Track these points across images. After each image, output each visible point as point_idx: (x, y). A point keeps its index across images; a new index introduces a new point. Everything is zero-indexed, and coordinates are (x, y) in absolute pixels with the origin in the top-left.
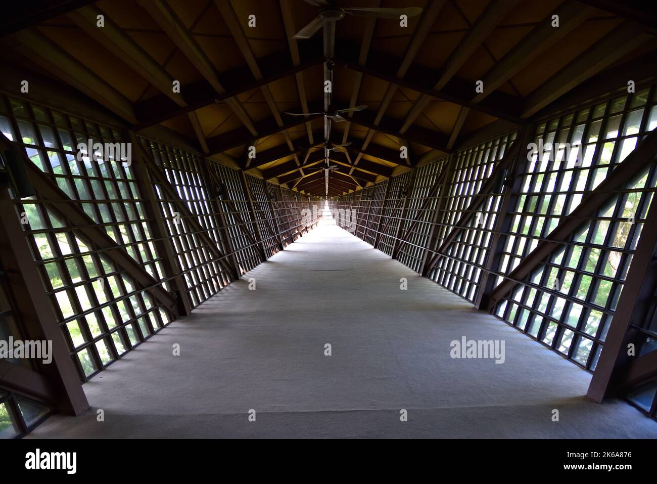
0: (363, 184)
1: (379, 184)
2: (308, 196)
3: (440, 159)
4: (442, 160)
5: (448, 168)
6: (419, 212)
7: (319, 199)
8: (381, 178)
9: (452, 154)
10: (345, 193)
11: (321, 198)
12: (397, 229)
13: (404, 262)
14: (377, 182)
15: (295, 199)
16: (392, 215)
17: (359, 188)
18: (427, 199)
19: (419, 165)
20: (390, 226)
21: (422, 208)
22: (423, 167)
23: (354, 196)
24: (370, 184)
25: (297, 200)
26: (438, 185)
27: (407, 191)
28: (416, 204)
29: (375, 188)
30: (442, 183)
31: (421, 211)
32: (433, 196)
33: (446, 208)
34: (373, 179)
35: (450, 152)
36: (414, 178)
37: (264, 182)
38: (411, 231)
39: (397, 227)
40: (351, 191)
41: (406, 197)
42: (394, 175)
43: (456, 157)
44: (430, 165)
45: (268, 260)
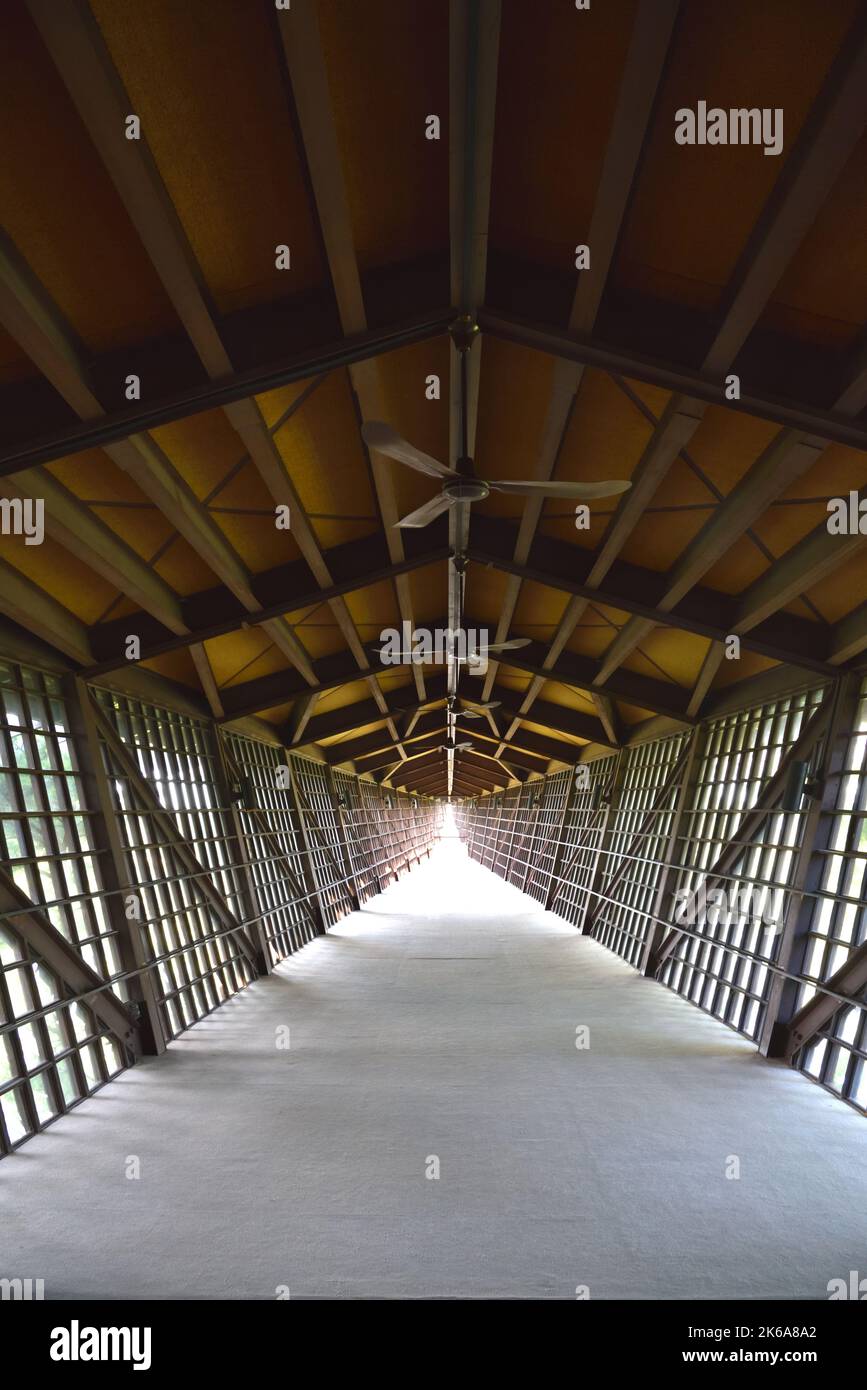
0: (522, 776)
1: (555, 777)
2: (412, 797)
3: (674, 734)
4: (677, 736)
5: (692, 753)
6: (636, 840)
7: (433, 805)
8: (557, 767)
9: (698, 726)
10: (485, 792)
11: (439, 800)
12: (591, 872)
13: (606, 942)
14: (549, 774)
15: (387, 803)
16: (580, 843)
17: (514, 783)
18: (652, 814)
19: (632, 746)
20: (576, 865)
21: (642, 831)
22: (641, 748)
23: (504, 799)
24: (535, 776)
25: (390, 806)
26: (672, 786)
27: (612, 796)
28: (629, 823)
29: (546, 784)
30: (681, 783)
31: (639, 837)
32: (662, 808)
33: (690, 835)
34: (542, 767)
35: (693, 721)
36: (623, 768)
37: (326, 770)
38: (621, 878)
39: (592, 867)
40: (498, 789)
41: (608, 806)
42: (583, 762)
43: (705, 731)
44: (655, 744)
45: (329, 931)
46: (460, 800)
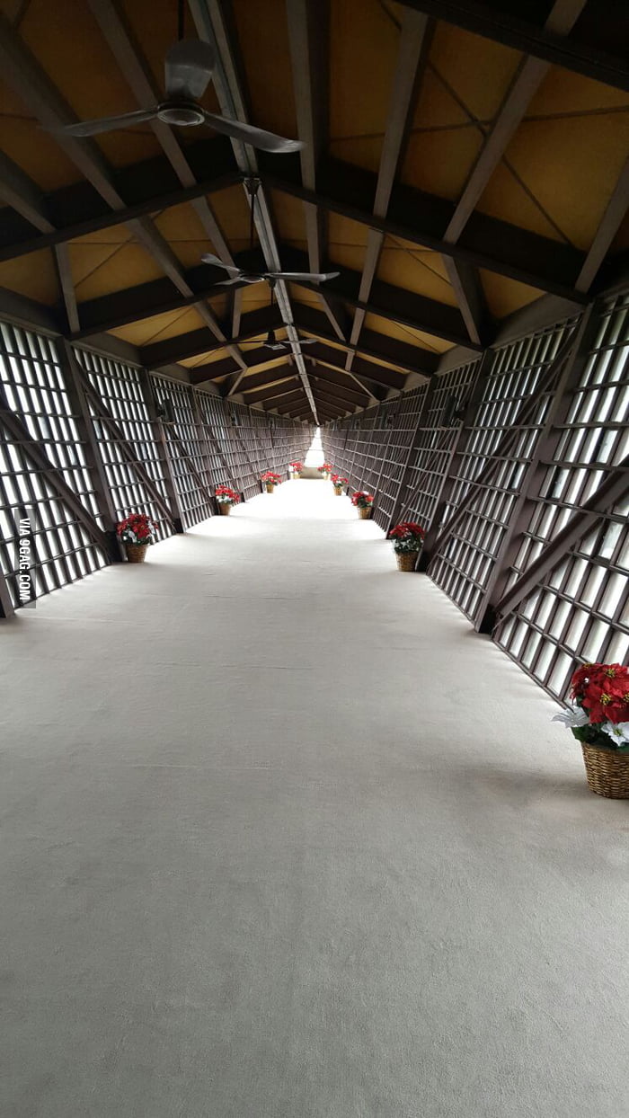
0: (381, 394)
1: (411, 393)
2: (271, 415)
3: (554, 325)
4: (558, 326)
5: (576, 347)
6: (489, 464)
7: (298, 425)
8: (416, 380)
9: (591, 305)
10: (348, 414)
11: (306, 422)
12: (435, 499)
13: (441, 583)
14: (407, 389)
16: (428, 467)
17: (374, 402)
18: (512, 431)
19: (497, 346)
20: (421, 491)
21: (496, 454)
22: (510, 348)
23: (363, 420)
24: (394, 393)
26: (543, 393)
27: (466, 411)
28: (484, 444)
29: (402, 401)
30: (556, 389)
31: (493, 460)
32: (526, 423)
34: (399, 381)
35: (582, 299)
36: (485, 373)
38: (465, 509)
39: (437, 495)
40: (359, 409)
41: (462, 422)
42: (441, 372)
43: (600, 310)
44: (527, 341)
45: (188, 531)
46: (327, 422)
